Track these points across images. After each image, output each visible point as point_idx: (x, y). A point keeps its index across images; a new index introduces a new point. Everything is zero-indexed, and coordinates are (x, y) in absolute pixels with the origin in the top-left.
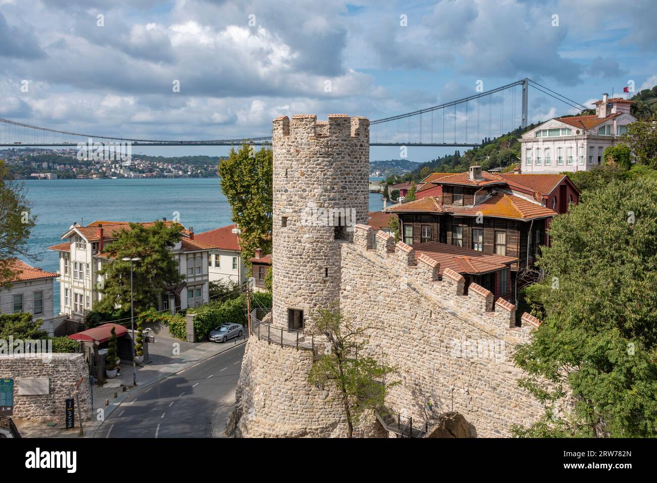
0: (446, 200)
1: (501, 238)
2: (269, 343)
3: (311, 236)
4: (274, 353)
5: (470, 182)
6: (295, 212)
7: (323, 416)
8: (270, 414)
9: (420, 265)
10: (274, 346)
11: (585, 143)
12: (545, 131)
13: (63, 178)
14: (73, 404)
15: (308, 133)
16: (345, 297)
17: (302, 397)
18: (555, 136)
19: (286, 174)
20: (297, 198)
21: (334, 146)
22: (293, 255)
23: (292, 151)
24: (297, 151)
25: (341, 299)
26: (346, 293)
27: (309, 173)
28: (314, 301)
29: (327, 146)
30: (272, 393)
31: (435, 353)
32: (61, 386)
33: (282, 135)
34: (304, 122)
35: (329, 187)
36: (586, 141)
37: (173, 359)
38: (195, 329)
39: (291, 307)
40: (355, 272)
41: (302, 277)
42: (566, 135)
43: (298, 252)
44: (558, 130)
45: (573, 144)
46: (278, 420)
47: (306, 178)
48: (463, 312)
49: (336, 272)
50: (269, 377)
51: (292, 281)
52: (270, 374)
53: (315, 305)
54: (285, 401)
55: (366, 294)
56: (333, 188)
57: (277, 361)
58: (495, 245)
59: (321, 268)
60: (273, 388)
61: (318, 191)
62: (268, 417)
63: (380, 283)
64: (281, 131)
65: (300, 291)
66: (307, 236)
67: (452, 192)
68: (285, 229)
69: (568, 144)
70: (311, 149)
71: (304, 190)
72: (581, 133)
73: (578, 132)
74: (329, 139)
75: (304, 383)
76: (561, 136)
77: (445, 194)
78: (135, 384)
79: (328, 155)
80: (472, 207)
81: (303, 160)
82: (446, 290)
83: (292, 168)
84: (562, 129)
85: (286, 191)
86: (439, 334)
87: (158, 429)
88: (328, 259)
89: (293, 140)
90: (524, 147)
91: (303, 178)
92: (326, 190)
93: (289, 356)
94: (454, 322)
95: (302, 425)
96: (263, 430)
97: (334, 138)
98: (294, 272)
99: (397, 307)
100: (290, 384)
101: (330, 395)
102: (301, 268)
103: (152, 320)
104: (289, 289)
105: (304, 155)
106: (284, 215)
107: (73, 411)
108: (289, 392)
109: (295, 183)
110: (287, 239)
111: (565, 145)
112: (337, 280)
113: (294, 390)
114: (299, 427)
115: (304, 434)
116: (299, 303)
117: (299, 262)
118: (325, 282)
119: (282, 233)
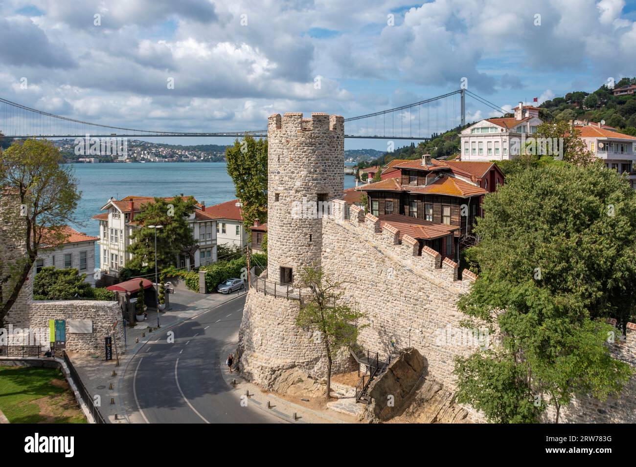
0: (404, 181)
1: (447, 211)
2: (265, 294)
4: (269, 302)
5: (422, 167)
6: (286, 189)
7: (308, 352)
8: (266, 351)
9: (384, 232)
10: (269, 297)
12: (478, 129)
13: (103, 162)
14: (111, 341)
15: (296, 127)
16: (326, 258)
17: (291, 337)
18: (485, 132)
19: (279, 160)
20: (287, 178)
21: (317, 137)
22: (284, 224)
23: (283, 141)
24: (287, 141)
25: (322, 259)
26: (326, 254)
27: (297, 158)
28: (301, 261)
29: (311, 137)
30: (268, 334)
31: (395, 302)
32: (101, 326)
33: (275, 129)
34: (292, 119)
35: (312, 170)
36: (508, 137)
37: (188, 307)
38: (206, 283)
39: (282, 265)
40: (333, 237)
41: (291, 241)
42: (493, 132)
43: (288, 221)
44: (488, 128)
45: (499, 139)
46: (272, 356)
47: (294, 162)
48: (418, 269)
49: (318, 238)
50: (265, 321)
51: (283, 245)
52: (266, 319)
53: (302, 264)
54: (278, 340)
55: (342, 255)
56: (316, 171)
57: (271, 309)
58: (442, 216)
59: (306, 234)
60: (268, 330)
61: (304, 173)
62: (265, 353)
63: (353, 246)
64: (275, 126)
65: (290, 253)
67: (409, 175)
68: (277, 203)
69: (496, 139)
70: (299, 140)
71: (293, 172)
72: (504, 131)
73: (502, 130)
74: (312, 132)
75: (293, 326)
76: (490, 132)
77: (404, 176)
78: (159, 326)
79: (311, 144)
80: (424, 186)
81: (292, 149)
82: (404, 252)
83: (283, 154)
84: (491, 128)
85: (279, 173)
86: (399, 287)
87: (177, 362)
88: (312, 227)
89: (284, 132)
90: (463, 140)
91: (292, 163)
92: (310, 173)
93: (281, 305)
94: (411, 277)
95: (292, 359)
96: (261, 364)
97: (316, 131)
98: (285, 237)
99: (366, 266)
100: (282, 327)
102: (291, 234)
103: (172, 276)
104: (281, 251)
105: (293, 145)
106: (277, 192)
107: (111, 347)
108: (281, 333)
109: (285, 167)
110: (279, 211)
111: (493, 140)
112: (319, 244)
113: (285, 332)
114: (289, 361)
115: (293, 366)
116: (293, 264)
117: (289, 230)
118: (309, 245)
119: (276, 206)
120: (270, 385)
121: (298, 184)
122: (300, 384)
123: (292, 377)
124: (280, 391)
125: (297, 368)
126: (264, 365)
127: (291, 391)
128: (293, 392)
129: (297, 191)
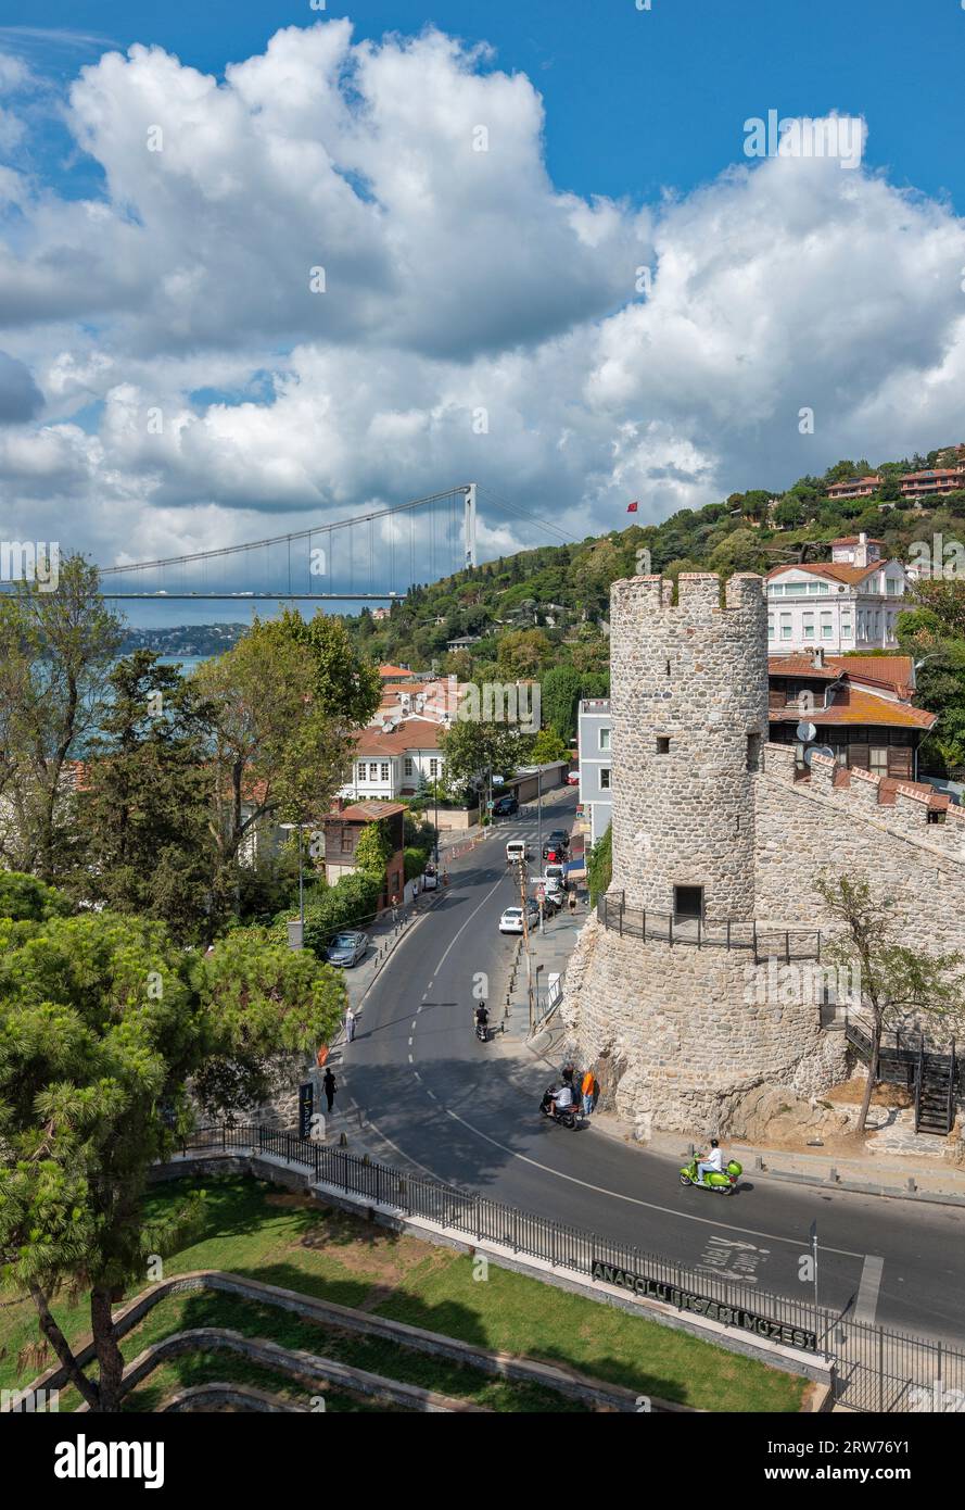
0: (774, 701)
1: (879, 756)
2: (672, 946)
3: (715, 765)
4: (685, 958)
6: (686, 728)
7: (781, 1050)
8: (694, 1059)
9: (900, 801)
10: (681, 948)
11: (853, 605)
12: (780, 586)
15: (709, 603)
16: (765, 860)
17: (746, 1025)
18: (797, 594)
19: (668, 668)
20: (689, 706)
21: (747, 623)
22: (684, 798)
23: (678, 631)
24: (690, 631)
25: (757, 863)
26: (764, 853)
27: (711, 666)
28: (721, 870)
29: (737, 622)
30: (692, 1023)
33: (656, 607)
34: (702, 586)
35: (740, 688)
36: (854, 603)
39: (679, 883)
40: (783, 819)
41: (700, 832)
43: (692, 793)
44: (802, 585)
45: (833, 607)
46: (710, 1066)
47: (707, 674)
49: (749, 821)
50: (679, 999)
51: (683, 841)
52: (682, 994)
53: (723, 876)
54: (718, 1034)
55: (806, 853)
56: (746, 690)
57: (691, 972)
58: (869, 767)
59: (730, 816)
60: (691, 1015)
61: (726, 694)
62: (692, 1064)
63: (833, 833)
64: (655, 600)
65: (698, 856)
66: (709, 766)
67: (786, 686)
68: (665, 757)
69: (825, 607)
70: (715, 628)
71: (703, 694)
72: (847, 591)
73: (842, 589)
74: (740, 611)
76: (808, 594)
79: (739, 637)
80: (822, 710)
81: (701, 646)
82: (952, 836)
83: (679, 658)
85: (667, 695)
88: (741, 802)
89: (682, 613)
91: (701, 674)
93: (714, 961)
95: (755, 1068)
96: (690, 1086)
97: (746, 610)
98: (686, 825)
100: (722, 1007)
101: (785, 1016)
102: (699, 818)
104: (676, 853)
105: (703, 638)
106: (663, 735)
108: (723, 1018)
109: (685, 683)
110: (669, 773)
111: (817, 609)
112: (750, 833)
113: (733, 1015)
114: (752, 1073)
115: (761, 1082)
116: (695, 876)
117: (694, 809)
118: (736, 836)
119: (659, 763)
120: (726, 1124)
121: (715, 716)
122: (785, 1115)
123: (766, 1101)
124: (751, 1136)
125: (766, 1085)
126: (698, 1088)
127: (774, 1131)
128: (779, 1133)
129: (712, 731)
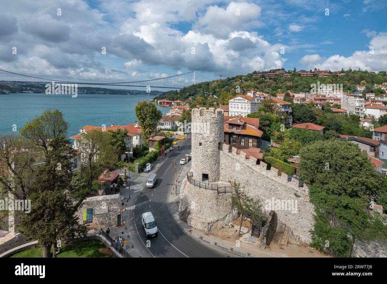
0: (230, 128)
1: (251, 141)
2: (200, 188)
3: (211, 149)
4: (203, 191)
5: (239, 123)
6: (205, 141)
7: (223, 213)
8: (204, 214)
10: (202, 189)
11: (250, 104)
12: (237, 100)
14: (120, 216)
15: (210, 116)
16: (222, 169)
17: (215, 207)
18: (240, 101)
20: (206, 137)
21: (218, 120)
22: (204, 156)
23: (204, 121)
24: (206, 122)
25: (220, 169)
26: (222, 167)
27: (210, 129)
29: (216, 120)
30: (204, 206)
31: (260, 189)
32: (113, 209)
33: (199, 116)
34: (209, 113)
37: (135, 182)
38: (139, 168)
39: (203, 173)
40: (226, 161)
41: (208, 163)
42: (244, 101)
43: (206, 155)
46: (207, 216)
48: (269, 176)
49: (219, 161)
50: (201, 200)
51: (204, 165)
52: (202, 199)
53: (213, 172)
54: (209, 209)
55: (230, 168)
56: (218, 134)
57: (204, 194)
59: (214, 160)
60: (203, 204)
61: (214, 135)
64: (199, 115)
65: (207, 168)
66: (210, 149)
67: (232, 125)
68: (201, 147)
69: (245, 104)
70: (211, 121)
72: (249, 102)
73: (248, 101)
75: (216, 202)
76: (242, 102)
77: (230, 126)
78: (130, 197)
79: (216, 123)
80: (240, 130)
82: (261, 168)
84: (242, 100)
86: (261, 183)
88: (216, 157)
89: (205, 118)
90: (230, 103)
92: (216, 135)
93: (209, 193)
94: (267, 180)
95: (217, 217)
96: (202, 221)
97: (218, 118)
98: (205, 161)
99: (243, 173)
100: (210, 203)
101: (224, 205)
102: (207, 160)
104: (203, 167)
106: (200, 142)
107: (120, 219)
108: (210, 205)
110: (201, 150)
111: (244, 104)
112: (219, 163)
113: (212, 205)
114: (216, 218)
115: (218, 221)
116: (206, 172)
117: (207, 158)
118: (215, 164)
119: (199, 148)
120: (209, 230)
121: (211, 139)
122: (223, 229)
123: (219, 225)
124: (215, 234)
125: (219, 221)
126: (204, 221)
127: (220, 233)
128: (221, 234)
129: (210, 142)
